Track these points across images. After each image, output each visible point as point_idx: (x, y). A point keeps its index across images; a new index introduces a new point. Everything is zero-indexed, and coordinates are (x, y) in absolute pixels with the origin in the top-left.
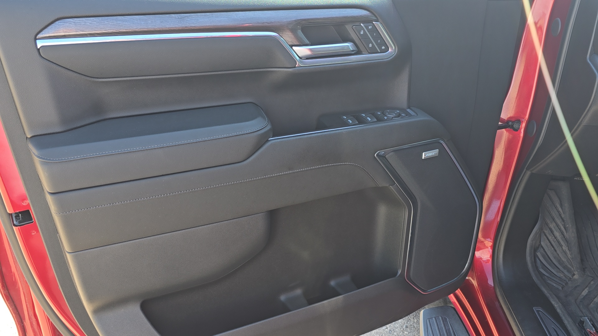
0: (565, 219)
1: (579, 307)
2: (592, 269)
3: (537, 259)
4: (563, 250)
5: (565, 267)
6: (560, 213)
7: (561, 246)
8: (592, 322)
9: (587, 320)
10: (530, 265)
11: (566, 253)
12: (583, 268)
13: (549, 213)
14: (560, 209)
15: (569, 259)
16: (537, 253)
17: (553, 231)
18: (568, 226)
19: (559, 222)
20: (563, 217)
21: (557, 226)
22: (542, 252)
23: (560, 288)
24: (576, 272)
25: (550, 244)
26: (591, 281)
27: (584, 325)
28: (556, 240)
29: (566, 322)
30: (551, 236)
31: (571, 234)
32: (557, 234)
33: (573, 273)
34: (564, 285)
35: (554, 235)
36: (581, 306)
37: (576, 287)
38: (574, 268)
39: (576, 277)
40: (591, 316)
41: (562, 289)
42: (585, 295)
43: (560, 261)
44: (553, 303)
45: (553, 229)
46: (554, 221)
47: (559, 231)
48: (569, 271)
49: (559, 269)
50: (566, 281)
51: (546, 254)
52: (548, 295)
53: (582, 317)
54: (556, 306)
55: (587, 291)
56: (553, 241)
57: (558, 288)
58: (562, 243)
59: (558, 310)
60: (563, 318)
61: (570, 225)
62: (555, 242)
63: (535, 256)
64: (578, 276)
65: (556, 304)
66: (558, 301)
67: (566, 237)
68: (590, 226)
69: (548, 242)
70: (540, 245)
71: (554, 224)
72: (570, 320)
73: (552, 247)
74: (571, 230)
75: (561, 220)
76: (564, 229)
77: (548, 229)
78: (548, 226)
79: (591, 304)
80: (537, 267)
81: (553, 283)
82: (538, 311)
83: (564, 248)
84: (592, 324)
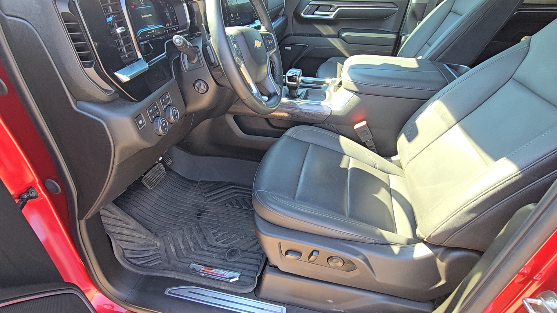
0: (121, 219)
1: (181, 262)
2: (159, 230)
3: (130, 259)
4: (138, 237)
5: (148, 246)
6: (115, 218)
7: (134, 236)
8: (197, 263)
9: (193, 264)
10: (131, 268)
11: (140, 237)
12: (155, 234)
13: (109, 224)
14: (113, 216)
15: (145, 239)
16: (126, 256)
17: (121, 233)
18: (126, 221)
19: (119, 223)
20: (118, 219)
21: (121, 227)
22: (128, 252)
23: (161, 261)
24: (156, 241)
25: (128, 242)
26: (167, 239)
27: (196, 270)
28: (129, 236)
29: (188, 280)
30: (124, 237)
31: (133, 224)
32: (126, 232)
33: (155, 244)
34: (160, 257)
35: (124, 235)
36: (182, 260)
37: (166, 251)
38: (152, 240)
39: (158, 244)
40: (192, 260)
41: (162, 260)
42: (174, 250)
43: (142, 246)
44: (169, 276)
45: (121, 231)
46: (116, 226)
47: (125, 229)
48: (153, 246)
49: (146, 250)
50: (158, 253)
51: (132, 251)
52: (161, 275)
53: (190, 266)
54: (173, 276)
55: (173, 247)
56: (128, 238)
57: (159, 263)
58: (133, 234)
59: (177, 277)
60: (185, 279)
61: (127, 219)
62: (129, 238)
63: (127, 259)
64: (158, 243)
65: (172, 275)
66: (169, 272)
67: (132, 229)
68: (132, 206)
69: (126, 242)
70: (123, 249)
71: (118, 228)
72: (188, 276)
73: (130, 243)
74: (131, 222)
75: (119, 221)
76: (126, 225)
77: (118, 235)
78: (115, 233)
79: (184, 252)
80: (135, 265)
81: (153, 264)
82: (169, 292)
83: (137, 236)
84: (199, 264)
